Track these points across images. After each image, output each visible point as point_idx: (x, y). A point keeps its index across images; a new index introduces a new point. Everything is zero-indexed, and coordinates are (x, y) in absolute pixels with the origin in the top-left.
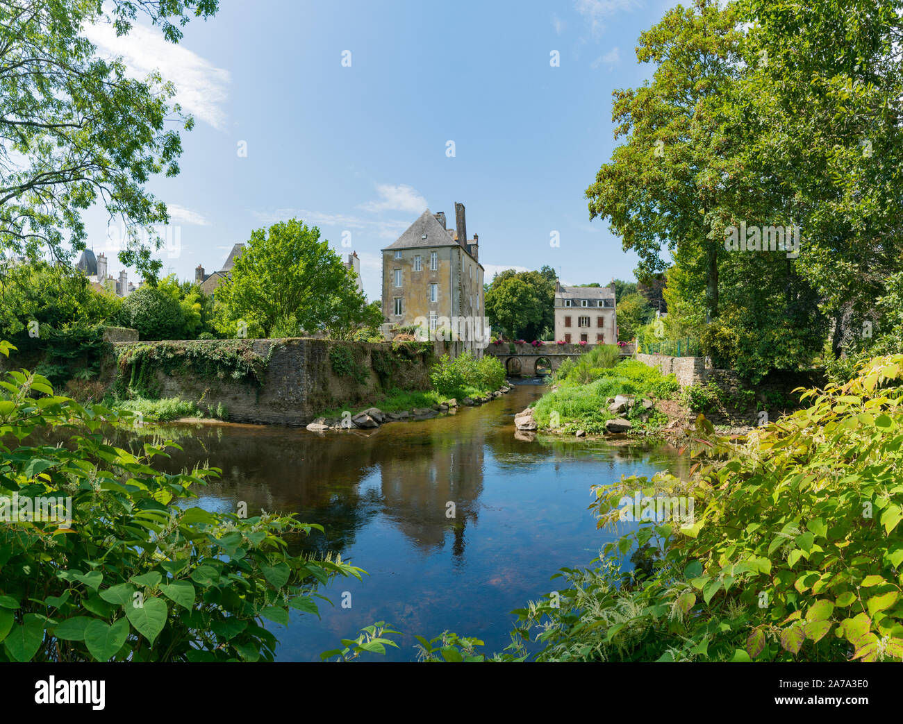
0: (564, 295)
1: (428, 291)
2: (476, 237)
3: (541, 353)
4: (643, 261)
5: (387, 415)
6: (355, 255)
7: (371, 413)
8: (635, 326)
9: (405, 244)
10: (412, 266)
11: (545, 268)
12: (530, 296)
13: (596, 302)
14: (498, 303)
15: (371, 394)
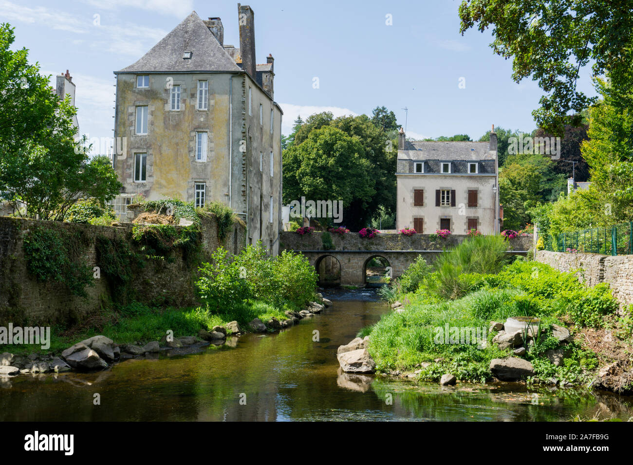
0: (412, 155)
1: (192, 144)
2: (270, 60)
3: (374, 248)
4: (550, 94)
5: (124, 349)
6: (68, 77)
7: (95, 345)
8: (530, 206)
9: (155, 64)
10: (165, 102)
11: (378, 111)
12: (356, 155)
13: (465, 166)
14: (303, 167)
15: (93, 313)
